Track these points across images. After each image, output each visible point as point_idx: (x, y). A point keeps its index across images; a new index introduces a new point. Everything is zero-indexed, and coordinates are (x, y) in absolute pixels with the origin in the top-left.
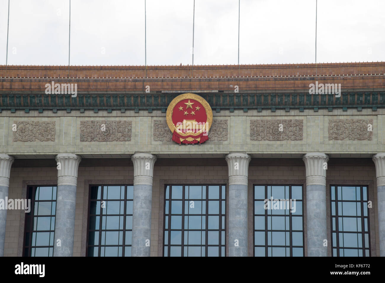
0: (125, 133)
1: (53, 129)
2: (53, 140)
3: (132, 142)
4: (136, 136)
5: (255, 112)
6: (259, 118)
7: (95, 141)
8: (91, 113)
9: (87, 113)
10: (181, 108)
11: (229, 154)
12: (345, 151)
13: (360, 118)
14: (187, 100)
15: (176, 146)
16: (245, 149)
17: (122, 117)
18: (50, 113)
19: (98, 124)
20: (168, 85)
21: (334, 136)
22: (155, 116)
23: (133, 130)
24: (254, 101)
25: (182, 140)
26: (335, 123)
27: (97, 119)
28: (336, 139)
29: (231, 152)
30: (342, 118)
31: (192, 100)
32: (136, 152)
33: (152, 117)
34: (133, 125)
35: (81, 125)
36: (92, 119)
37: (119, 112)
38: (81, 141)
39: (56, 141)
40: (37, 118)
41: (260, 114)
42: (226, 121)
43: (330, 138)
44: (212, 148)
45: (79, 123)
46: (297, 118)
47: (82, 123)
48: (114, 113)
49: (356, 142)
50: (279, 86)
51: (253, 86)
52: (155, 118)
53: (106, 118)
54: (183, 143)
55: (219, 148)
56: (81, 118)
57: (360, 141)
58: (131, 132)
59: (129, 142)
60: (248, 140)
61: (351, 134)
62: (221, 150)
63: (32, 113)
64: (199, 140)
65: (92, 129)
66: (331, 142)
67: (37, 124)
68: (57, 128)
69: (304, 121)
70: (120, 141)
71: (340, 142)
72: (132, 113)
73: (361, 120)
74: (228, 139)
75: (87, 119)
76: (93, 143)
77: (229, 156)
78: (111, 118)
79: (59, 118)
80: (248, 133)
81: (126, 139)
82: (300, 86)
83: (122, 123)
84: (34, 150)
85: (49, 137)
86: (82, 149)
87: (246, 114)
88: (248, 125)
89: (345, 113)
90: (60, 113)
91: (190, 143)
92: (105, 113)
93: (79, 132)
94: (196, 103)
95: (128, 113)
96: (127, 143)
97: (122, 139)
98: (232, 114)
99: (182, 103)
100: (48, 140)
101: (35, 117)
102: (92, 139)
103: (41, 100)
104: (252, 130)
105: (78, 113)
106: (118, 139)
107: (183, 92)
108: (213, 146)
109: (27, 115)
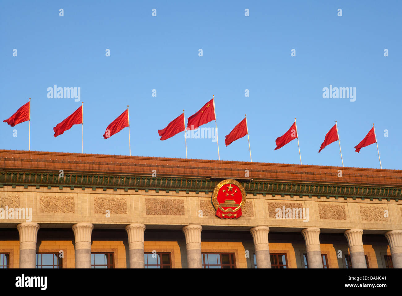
0: (180, 209)
1: (125, 204)
2: (125, 212)
3: (186, 216)
4: (188, 211)
5: (270, 197)
6: (273, 201)
7: (157, 214)
8: (153, 192)
9: (151, 192)
10: (224, 190)
11: (256, 227)
12: (332, 226)
13: (337, 204)
14: (228, 185)
15: (219, 220)
16: (267, 223)
17: (176, 196)
18: (122, 191)
19: (158, 201)
20: (216, 172)
21: (323, 216)
22: (200, 197)
23: (185, 207)
24: (272, 188)
25: (223, 215)
26: (323, 207)
27: (158, 197)
28: (325, 218)
29: (258, 226)
30: (326, 203)
31: (232, 185)
32: (190, 224)
33: (199, 197)
34: (185, 203)
35: (146, 201)
36: (154, 197)
37: (174, 192)
38: (147, 214)
39: (128, 214)
40: (112, 195)
41: (274, 198)
42: (251, 202)
43: (321, 218)
44: (244, 223)
45: (144, 200)
46: (298, 202)
47: (147, 200)
48: (171, 193)
49: (337, 221)
50: (292, 177)
51: (275, 177)
52: (200, 198)
53: (164, 197)
54: (224, 218)
55: (249, 222)
56: (145, 196)
57: (340, 220)
58: (184, 208)
59: (183, 216)
60: (268, 217)
61: (333, 215)
62: (251, 224)
63: (109, 191)
64: (235, 215)
65: (155, 205)
66: (322, 220)
67: (113, 200)
68: (128, 203)
69: (303, 204)
70: (177, 215)
71: (327, 220)
72: (184, 193)
73: (338, 206)
74: (255, 216)
75: (150, 197)
76: (156, 216)
77: (257, 228)
78: (168, 197)
79: (129, 196)
80: (268, 212)
81: (181, 213)
82: (305, 178)
83: (176, 201)
84: (112, 220)
85: (123, 210)
86: (149, 220)
87: (264, 198)
88: (267, 206)
89: (328, 200)
90: (130, 191)
91: (229, 218)
92: (164, 193)
93: (145, 207)
94: (235, 187)
95: (181, 193)
96: (182, 216)
97: (177, 213)
98: (255, 197)
99: (225, 187)
100: (122, 212)
101: (110, 194)
102: (156, 213)
103: (118, 180)
104: (270, 209)
105: (143, 192)
106: (175, 214)
107: (227, 178)
108: (245, 221)
109: (104, 192)
